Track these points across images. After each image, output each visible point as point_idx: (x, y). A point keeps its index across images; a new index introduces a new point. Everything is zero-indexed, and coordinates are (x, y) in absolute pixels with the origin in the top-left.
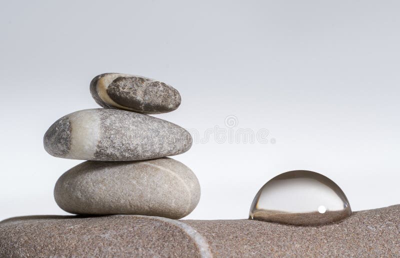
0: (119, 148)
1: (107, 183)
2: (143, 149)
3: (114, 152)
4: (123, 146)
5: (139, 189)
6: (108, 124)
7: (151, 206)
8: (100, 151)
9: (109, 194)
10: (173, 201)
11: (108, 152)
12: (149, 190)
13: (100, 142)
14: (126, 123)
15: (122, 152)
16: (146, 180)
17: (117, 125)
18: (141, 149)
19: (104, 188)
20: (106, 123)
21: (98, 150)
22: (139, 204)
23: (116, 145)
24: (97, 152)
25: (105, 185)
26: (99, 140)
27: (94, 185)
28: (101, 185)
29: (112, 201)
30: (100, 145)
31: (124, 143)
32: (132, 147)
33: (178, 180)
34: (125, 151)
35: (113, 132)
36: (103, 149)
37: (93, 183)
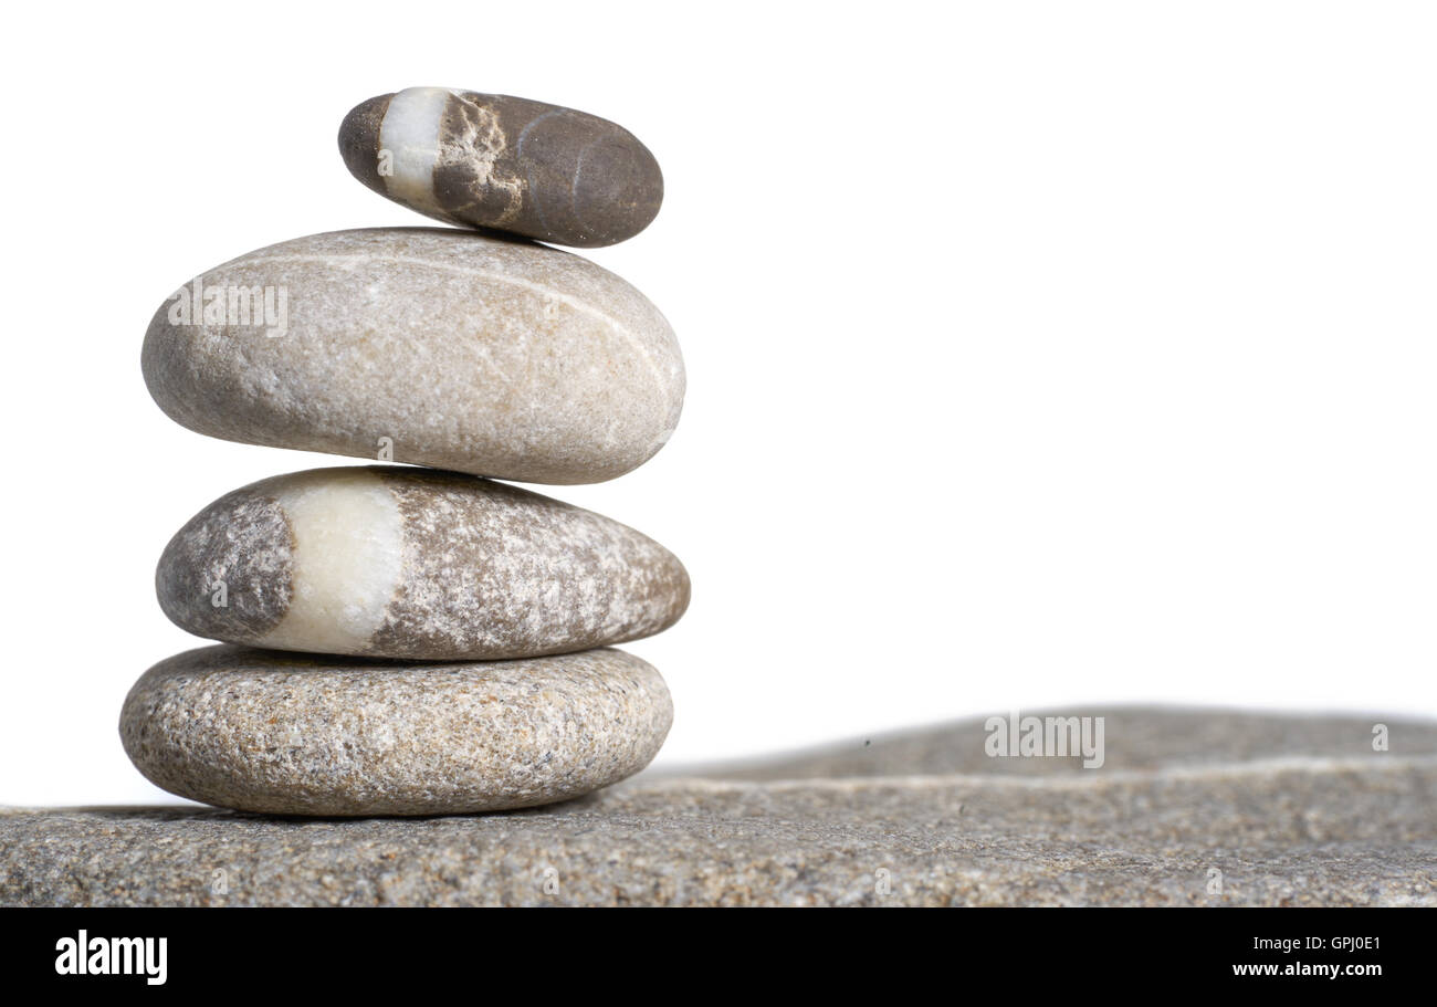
0: (467, 614)
1: (381, 346)
2: (545, 620)
3: (445, 629)
4: (482, 610)
5: (499, 377)
6: (431, 528)
7: (533, 440)
8: (399, 625)
9: (388, 390)
10: (613, 427)
11: (426, 627)
12: (535, 384)
13: (402, 591)
14: (491, 524)
15: (473, 629)
16: (523, 346)
17: (462, 530)
18: (538, 617)
19: (369, 365)
20: (423, 525)
21: (393, 620)
22: (492, 432)
23: (458, 604)
24: (387, 629)
25: (372, 356)
26: (401, 582)
27: (330, 354)
28: (356, 355)
29: (394, 416)
30: (401, 602)
31: (485, 596)
32: (510, 612)
33: (631, 349)
34: (485, 626)
35: (448, 558)
36: (409, 619)
37: (327, 343)
